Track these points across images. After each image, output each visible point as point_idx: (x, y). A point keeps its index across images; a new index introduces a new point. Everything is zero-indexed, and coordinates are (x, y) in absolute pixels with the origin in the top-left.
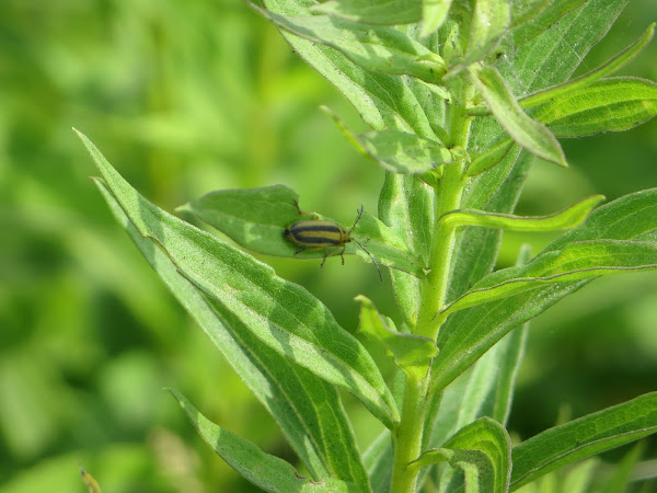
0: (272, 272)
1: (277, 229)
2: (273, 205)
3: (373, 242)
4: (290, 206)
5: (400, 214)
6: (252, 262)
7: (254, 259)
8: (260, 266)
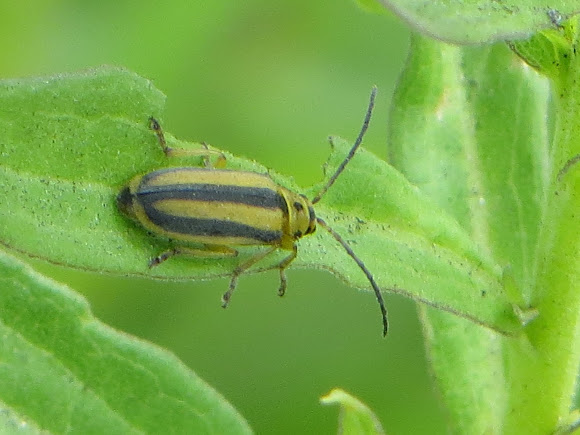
0: (81, 311)
1: (99, 191)
2: (89, 124)
3: (373, 229)
4: (139, 126)
5: (452, 147)
6: (25, 279)
7: (32, 273)
8: (48, 293)
